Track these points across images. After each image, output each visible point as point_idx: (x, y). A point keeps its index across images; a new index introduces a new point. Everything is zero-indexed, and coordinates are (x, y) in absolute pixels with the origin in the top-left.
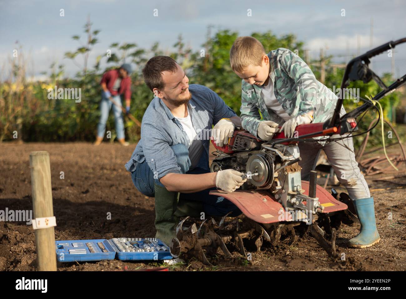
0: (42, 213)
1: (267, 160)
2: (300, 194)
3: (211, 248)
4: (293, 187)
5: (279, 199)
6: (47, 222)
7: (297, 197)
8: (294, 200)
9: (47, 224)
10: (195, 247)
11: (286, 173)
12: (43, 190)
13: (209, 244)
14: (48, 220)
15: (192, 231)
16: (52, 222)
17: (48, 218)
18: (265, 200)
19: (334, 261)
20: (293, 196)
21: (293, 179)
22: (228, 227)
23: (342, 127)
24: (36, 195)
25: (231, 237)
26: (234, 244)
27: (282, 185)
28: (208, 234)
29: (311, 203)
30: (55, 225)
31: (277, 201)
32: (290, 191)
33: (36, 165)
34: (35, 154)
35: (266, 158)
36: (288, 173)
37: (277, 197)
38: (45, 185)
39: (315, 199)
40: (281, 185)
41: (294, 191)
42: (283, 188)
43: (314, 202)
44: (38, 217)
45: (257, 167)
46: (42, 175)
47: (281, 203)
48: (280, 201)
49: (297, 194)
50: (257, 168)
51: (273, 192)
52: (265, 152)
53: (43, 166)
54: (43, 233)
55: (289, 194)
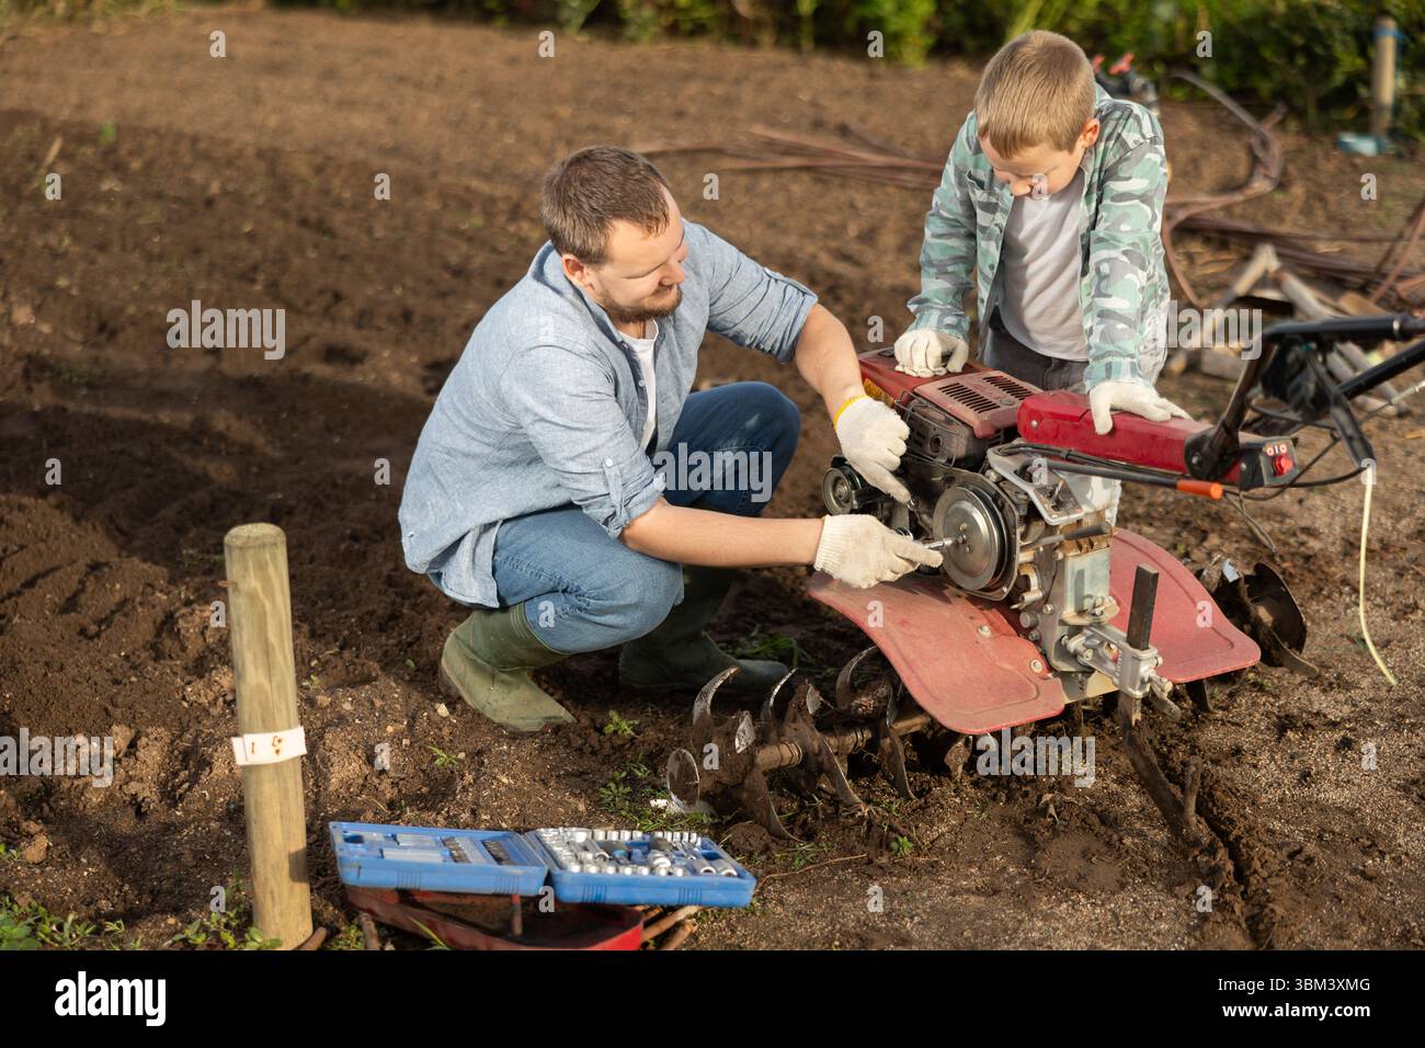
0: (263, 720)
1: (1001, 509)
2: (1099, 625)
3: (803, 773)
4: (1080, 598)
5: (1032, 628)
6: (279, 746)
7: (1089, 633)
8: (1075, 644)
9: (277, 751)
10: (747, 781)
11: (1060, 556)
12: (267, 651)
13: (796, 761)
14: (280, 741)
15: (737, 744)
16: (294, 743)
17: (280, 734)
18: (986, 631)
19: (1186, 857)
20: (1076, 630)
21: (1080, 575)
22: (861, 705)
23: (1244, 466)
24: (243, 665)
25: (868, 734)
26: (875, 758)
27: (1047, 589)
28: (793, 725)
29: (1130, 664)
30: (304, 751)
31: (1023, 632)
32: (1069, 613)
33: (244, 577)
34: (239, 543)
35: (995, 503)
36: (1065, 556)
37: (1026, 620)
38: (273, 638)
39: (1144, 655)
40: (1041, 588)
41: (1081, 612)
42: (1046, 599)
43: (1142, 663)
44: (251, 731)
45: (964, 526)
46: (263, 606)
47: (1037, 642)
48: (1034, 634)
49: (1091, 625)
50: (965, 530)
51: (1015, 606)
52: (997, 483)
53: (266, 580)
54: (266, 775)
55: (1063, 623)
